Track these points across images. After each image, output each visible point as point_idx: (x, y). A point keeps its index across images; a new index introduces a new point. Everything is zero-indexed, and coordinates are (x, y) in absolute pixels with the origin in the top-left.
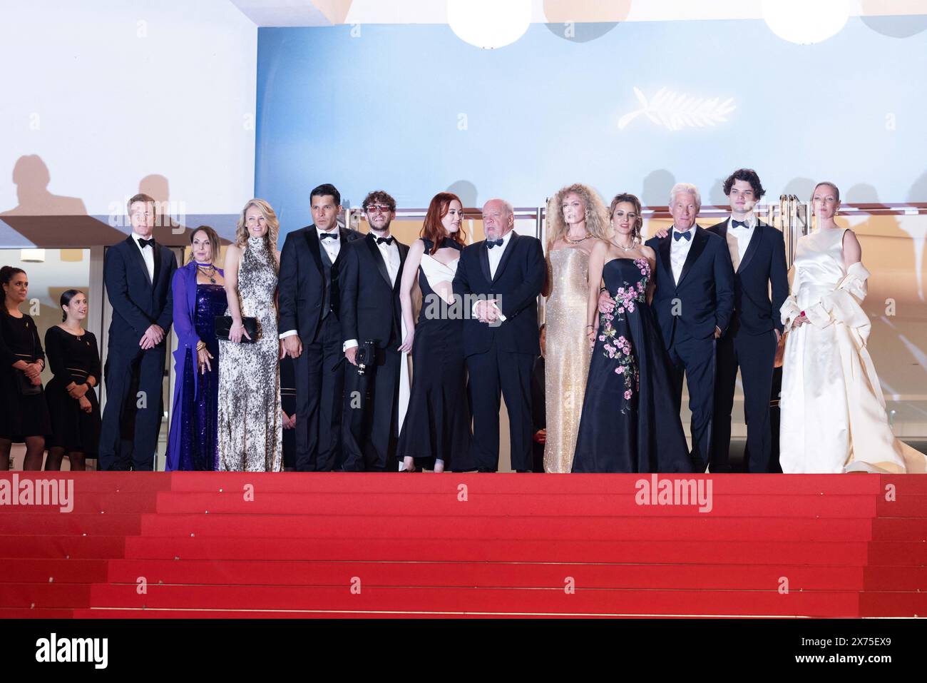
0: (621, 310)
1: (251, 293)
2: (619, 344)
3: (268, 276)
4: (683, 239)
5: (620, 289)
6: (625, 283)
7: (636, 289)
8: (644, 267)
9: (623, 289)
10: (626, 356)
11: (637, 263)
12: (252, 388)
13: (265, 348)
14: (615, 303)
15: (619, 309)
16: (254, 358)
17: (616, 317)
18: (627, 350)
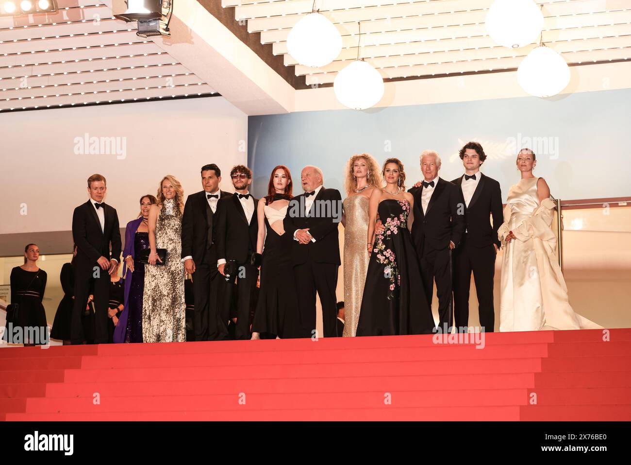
0: (389, 233)
1: (164, 234)
2: (387, 254)
3: (176, 223)
4: (430, 187)
5: (388, 219)
6: (392, 215)
7: (399, 219)
8: (405, 205)
9: (390, 219)
10: (391, 262)
11: (400, 203)
12: (164, 293)
13: (173, 268)
14: (385, 228)
15: (388, 232)
16: (166, 275)
17: (386, 237)
18: (392, 258)
